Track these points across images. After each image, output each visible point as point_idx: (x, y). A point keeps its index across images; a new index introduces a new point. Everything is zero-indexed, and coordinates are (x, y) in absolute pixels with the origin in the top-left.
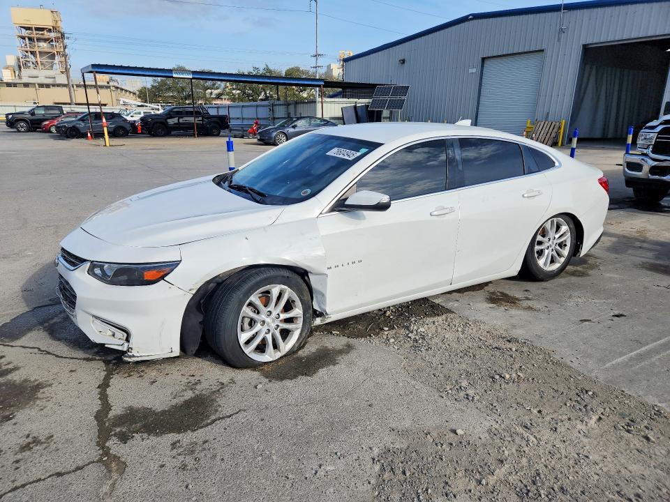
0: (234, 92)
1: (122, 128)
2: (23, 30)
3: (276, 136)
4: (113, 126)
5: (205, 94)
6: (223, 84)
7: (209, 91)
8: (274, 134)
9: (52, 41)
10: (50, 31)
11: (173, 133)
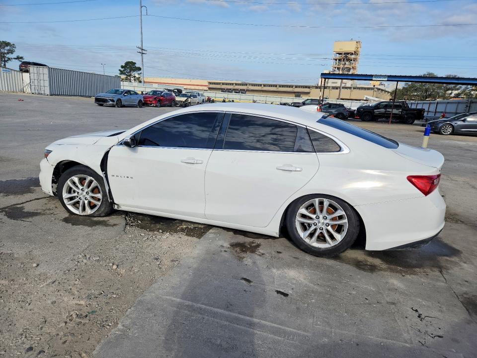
0: (472, 92)
1: (342, 114)
2: (338, 55)
3: (442, 126)
4: (336, 112)
5: (445, 94)
6: (464, 87)
7: (450, 92)
8: (441, 125)
9: (351, 60)
10: (352, 54)
11: (379, 120)
